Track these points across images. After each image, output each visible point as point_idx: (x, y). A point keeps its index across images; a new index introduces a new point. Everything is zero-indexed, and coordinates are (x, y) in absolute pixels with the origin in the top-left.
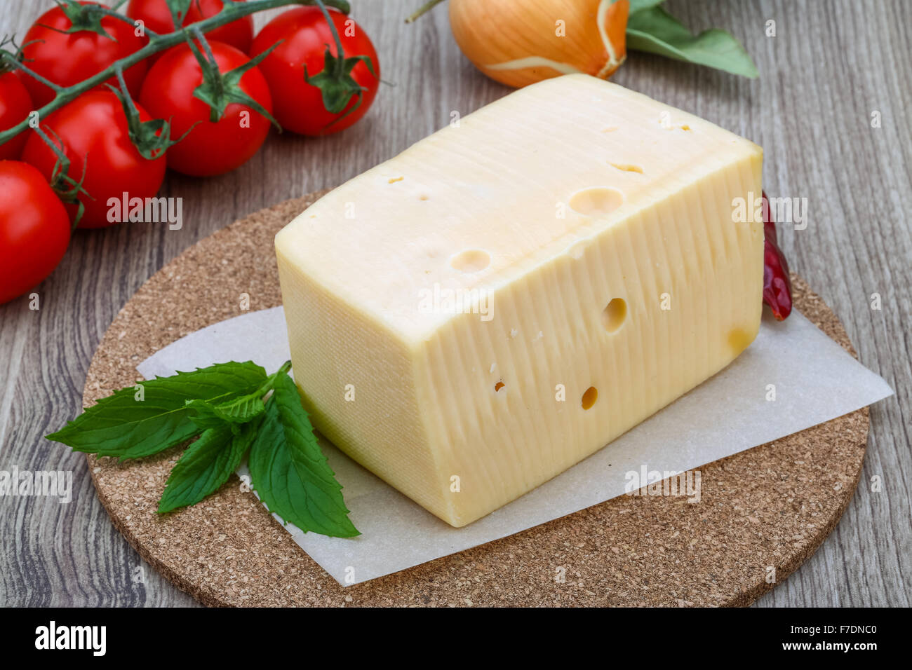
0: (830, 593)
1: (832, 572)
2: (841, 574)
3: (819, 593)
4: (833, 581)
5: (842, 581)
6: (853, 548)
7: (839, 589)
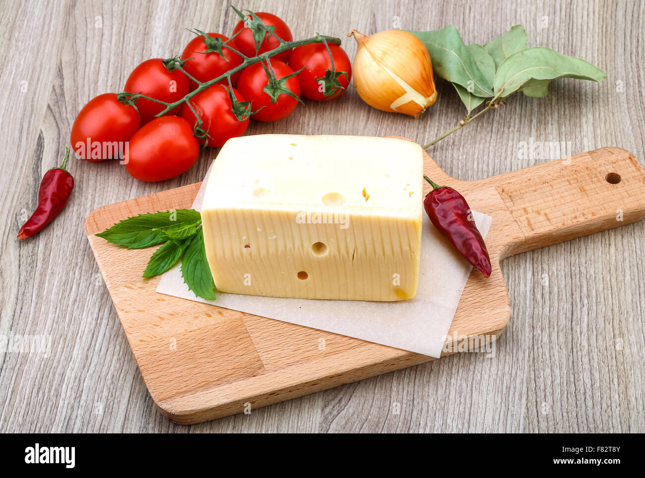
0: (525, 350)
1: (527, 340)
2: (531, 341)
3: (520, 350)
4: (527, 344)
5: (531, 345)
6: (538, 328)
7: (529, 348)
